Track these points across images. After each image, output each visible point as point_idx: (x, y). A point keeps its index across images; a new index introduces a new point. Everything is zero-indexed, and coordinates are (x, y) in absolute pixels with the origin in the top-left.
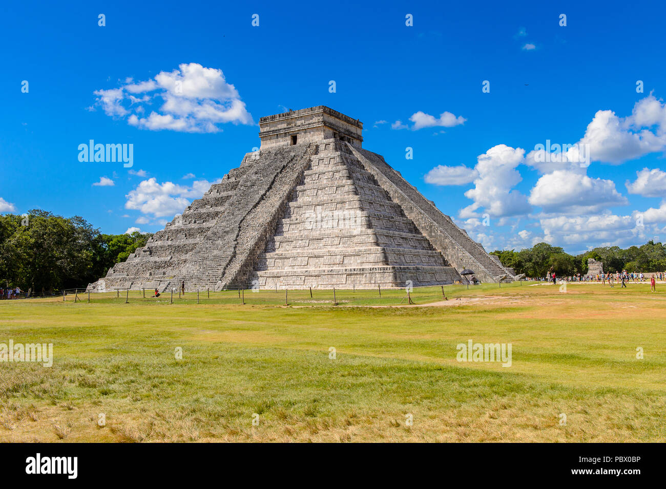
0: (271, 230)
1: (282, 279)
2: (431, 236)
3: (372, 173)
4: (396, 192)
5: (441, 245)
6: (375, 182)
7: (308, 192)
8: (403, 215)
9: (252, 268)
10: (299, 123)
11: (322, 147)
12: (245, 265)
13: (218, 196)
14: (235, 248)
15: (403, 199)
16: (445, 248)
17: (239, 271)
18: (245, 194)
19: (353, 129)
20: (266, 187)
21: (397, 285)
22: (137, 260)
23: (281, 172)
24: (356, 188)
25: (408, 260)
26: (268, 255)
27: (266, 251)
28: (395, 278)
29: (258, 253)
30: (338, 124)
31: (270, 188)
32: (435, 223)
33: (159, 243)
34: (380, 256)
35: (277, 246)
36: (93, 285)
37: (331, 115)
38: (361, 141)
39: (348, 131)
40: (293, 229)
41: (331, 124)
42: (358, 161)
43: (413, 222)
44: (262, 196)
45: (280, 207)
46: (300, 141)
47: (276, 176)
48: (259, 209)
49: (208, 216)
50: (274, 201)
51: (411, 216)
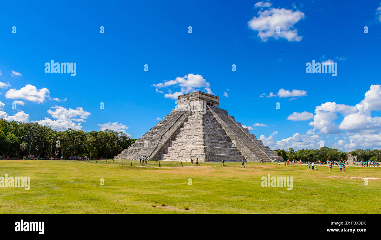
0: (172, 139)
1: (170, 157)
3: (216, 117)
4: (224, 125)
6: (216, 121)
7: (188, 125)
8: (226, 134)
9: (162, 153)
12: (160, 151)
13: (160, 125)
14: (157, 145)
15: (226, 128)
16: (240, 148)
17: (157, 154)
18: (167, 125)
19: (214, 100)
20: (174, 122)
21: (206, 161)
22: (131, 148)
23: (181, 117)
24: (204, 123)
25: (218, 152)
26: (169, 148)
27: (169, 146)
28: (206, 158)
29: (166, 147)
30: (207, 98)
31: (176, 123)
32: (238, 138)
33: (139, 142)
34: (203, 150)
35: (173, 145)
36: (116, 157)
37: (203, 95)
38: (218, 104)
39: (212, 100)
40: (180, 139)
41: (203, 98)
42: (211, 113)
43: (229, 137)
44: (172, 126)
45: (176, 130)
47: (179, 118)
48: (170, 131)
49: (155, 133)
50: (175, 128)
51: (228, 134)
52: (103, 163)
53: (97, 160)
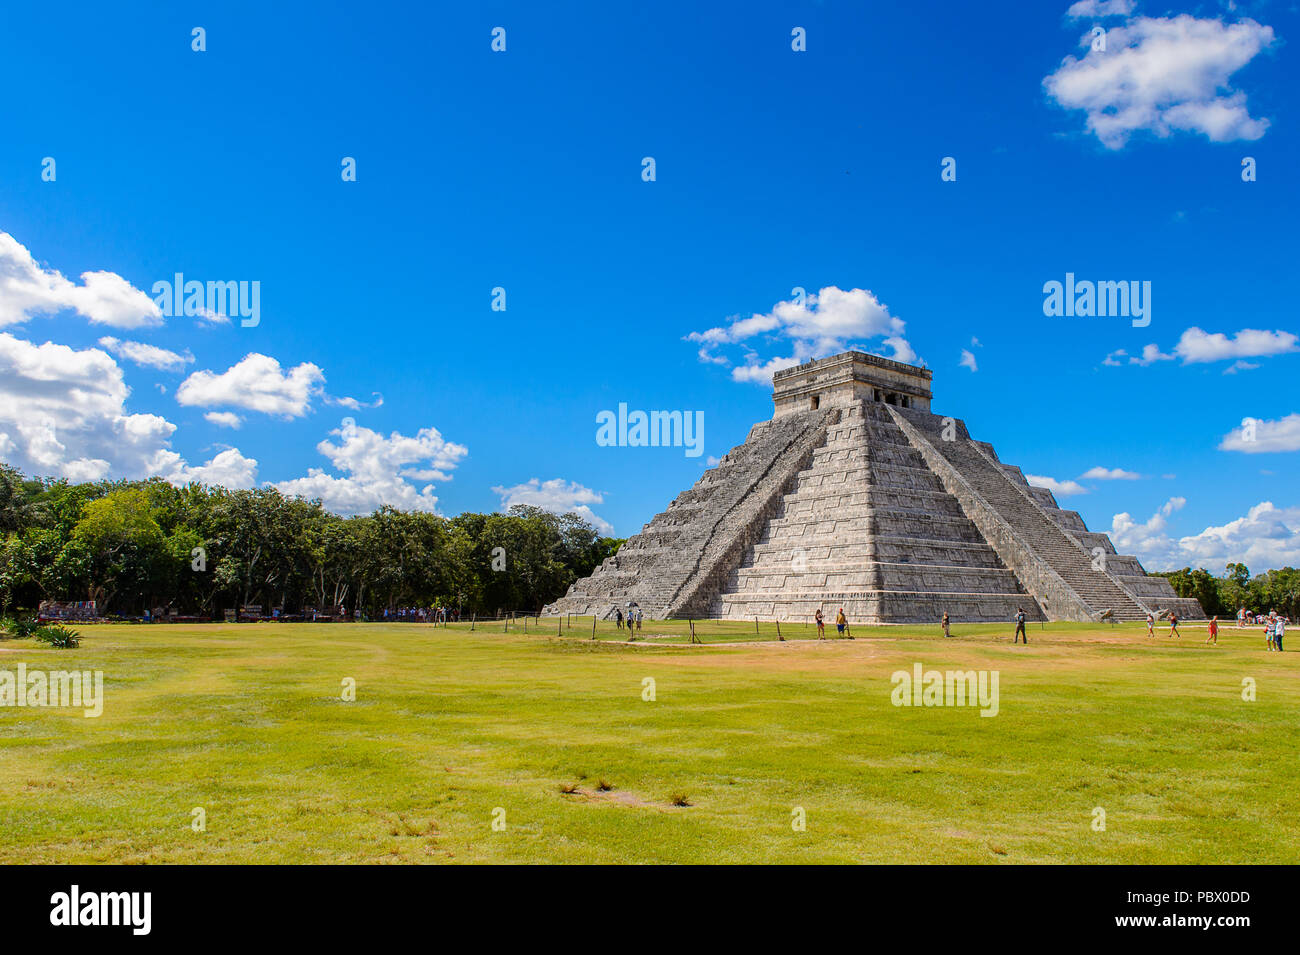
0: (752, 536)
1: (748, 605)
2: (999, 546)
3: (919, 449)
4: (951, 477)
5: (1014, 560)
6: (922, 463)
7: (811, 481)
8: (960, 513)
9: (717, 590)
10: (821, 378)
11: (846, 413)
12: (707, 584)
13: (710, 485)
14: (699, 561)
15: (961, 489)
16: (1019, 565)
17: (696, 594)
18: (733, 484)
19: (913, 381)
20: (760, 473)
21: (883, 619)
22: (602, 575)
23: (785, 452)
24: (872, 474)
25: (929, 581)
26: (741, 571)
27: (742, 565)
28: (882, 609)
29: (729, 567)
30: (881, 376)
31: (765, 474)
32: (1008, 526)
33: (631, 552)
34: (870, 576)
35: (755, 559)
36: (549, 607)
37: (868, 364)
38: (929, 398)
39: (902, 385)
40: (781, 535)
41: (867, 376)
42: (900, 432)
43: (973, 525)
44: (752, 487)
45: (768, 502)
46: (823, 404)
47: (777, 457)
48: (743, 506)
49: (691, 514)
50: (765, 494)
51: (971, 514)
52: (496, 629)
53: (476, 620)
